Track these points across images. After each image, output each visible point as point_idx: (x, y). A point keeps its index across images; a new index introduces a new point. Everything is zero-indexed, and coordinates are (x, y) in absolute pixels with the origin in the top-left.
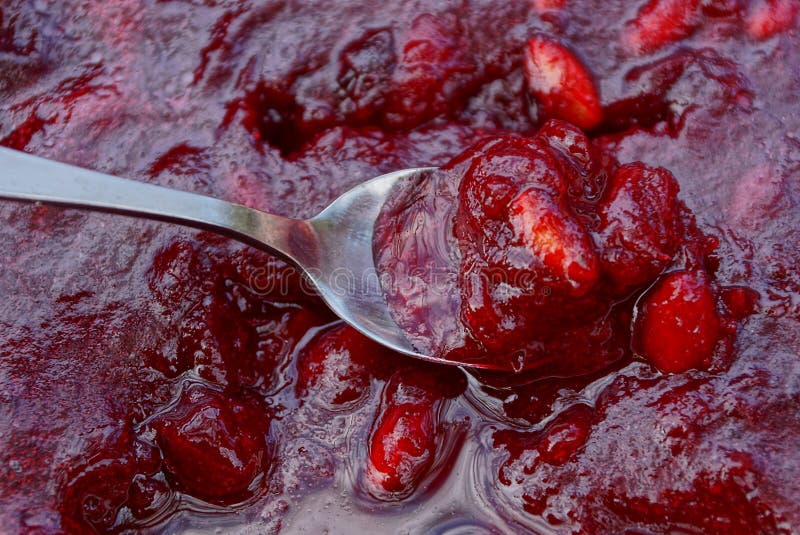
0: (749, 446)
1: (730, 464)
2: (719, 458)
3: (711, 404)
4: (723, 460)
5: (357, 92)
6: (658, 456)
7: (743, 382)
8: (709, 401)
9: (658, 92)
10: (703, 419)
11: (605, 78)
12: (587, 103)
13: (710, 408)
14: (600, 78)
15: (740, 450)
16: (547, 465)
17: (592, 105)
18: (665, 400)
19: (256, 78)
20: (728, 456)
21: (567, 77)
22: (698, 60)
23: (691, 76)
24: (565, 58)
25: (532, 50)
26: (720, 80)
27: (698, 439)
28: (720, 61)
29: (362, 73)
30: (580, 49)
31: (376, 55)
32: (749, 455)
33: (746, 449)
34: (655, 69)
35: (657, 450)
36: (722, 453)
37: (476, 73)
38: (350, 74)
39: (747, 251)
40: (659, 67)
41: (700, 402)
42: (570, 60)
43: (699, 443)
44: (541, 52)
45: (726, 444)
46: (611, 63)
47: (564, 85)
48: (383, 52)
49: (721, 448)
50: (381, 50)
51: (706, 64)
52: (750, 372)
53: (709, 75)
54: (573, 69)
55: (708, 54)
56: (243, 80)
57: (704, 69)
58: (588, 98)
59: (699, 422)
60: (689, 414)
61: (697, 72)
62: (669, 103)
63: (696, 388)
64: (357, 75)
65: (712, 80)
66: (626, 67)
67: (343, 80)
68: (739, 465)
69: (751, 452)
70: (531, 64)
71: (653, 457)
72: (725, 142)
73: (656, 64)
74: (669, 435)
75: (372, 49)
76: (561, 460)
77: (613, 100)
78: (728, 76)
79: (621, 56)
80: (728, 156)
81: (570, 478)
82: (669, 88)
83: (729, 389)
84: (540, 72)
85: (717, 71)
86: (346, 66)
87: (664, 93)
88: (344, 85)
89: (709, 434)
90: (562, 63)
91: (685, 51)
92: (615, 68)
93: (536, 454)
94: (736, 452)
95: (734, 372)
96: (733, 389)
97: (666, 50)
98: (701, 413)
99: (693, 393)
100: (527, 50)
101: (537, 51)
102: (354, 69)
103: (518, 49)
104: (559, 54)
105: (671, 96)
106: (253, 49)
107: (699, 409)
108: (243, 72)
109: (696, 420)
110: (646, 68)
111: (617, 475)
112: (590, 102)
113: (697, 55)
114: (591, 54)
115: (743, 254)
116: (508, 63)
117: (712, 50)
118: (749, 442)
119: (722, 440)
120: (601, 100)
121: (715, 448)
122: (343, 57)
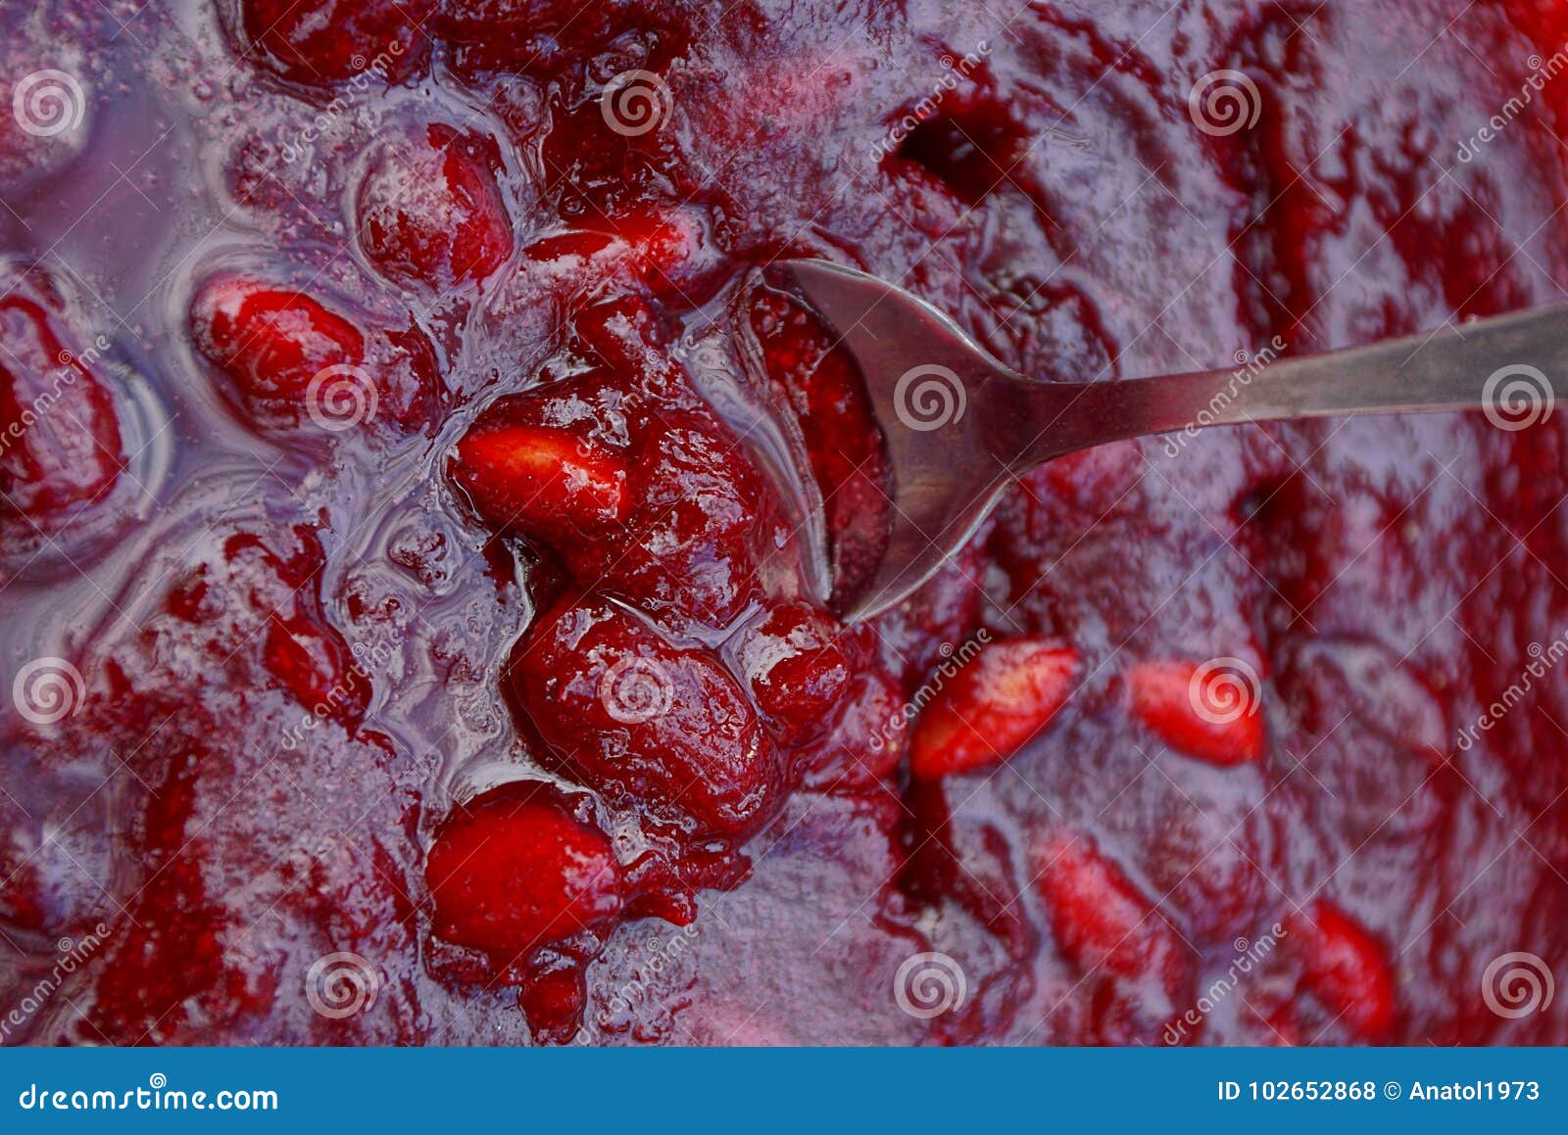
0: (285, 1011)
1: (253, 971)
2: (267, 953)
3: (369, 943)
4: (262, 959)
5: (1005, 311)
6: (273, 839)
7: (406, 1006)
8: (374, 940)
9: (959, 887)
10: (341, 926)
11: (994, 788)
12: (950, 750)
13: (360, 941)
14: (995, 779)
15: (278, 992)
16: (265, 633)
17: (946, 759)
18: (381, 856)
19: (1034, 122)
20: (270, 969)
21: (1002, 717)
22: (1015, 966)
23: (985, 950)
24: (1039, 714)
25: (1056, 653)
26: (975, 1005)
27: (304, 914)
28: (1010, 1008)
29: (1039, 322)
30: (1053, 745)
31: (1069, 353)
32: (268, 1010)
33: (279, 1005)
34: (1004, 883)
35: (287, 839)
36: (276, 958)
37: (1024, 540)
38: (1039, 302)
39: (648, 1031)
40: (1008, 892)
41: (374, 922)
42: (1032, 722)
43: (296, 916)
44: (1052, 670)
45: (290, 968)
46: (1020, 801)
47: (987, 709)
48: (1075, 367)
49: (285, 956)
50: (1079, 362)
51: (1007, 981)
52: (423, 1019)
53: (985, 985)
54: (1015, 727)
55: (1023, 985)
56: (1032, 97)
57: (997, 977)
58: (961, 753)
59: (336, 919)
60: (351, 901)
61: (992, 963)
62: (937, 904)
63: (398, 918)
64: (1035, 313)
65: (976, 990)
66: (1011, 831)
67: (1029, 286)
68: (251, 987)
69: (275, 1013)
70: (1030, 648)
71: (272, 830)
72: (858, 1011)
73: (1014, 887)
74: (314, 859)
75: (1083, 347)
76: (275, 659)
77: (950, 798)
78: (983, 1021)
79: (1031, 820)
80: (831, 1015)
81: (238, 677)
82: (966, 907)
83: (394, 979)
84: (1015, 665)
85: (992, 1001)
86: (1055, 296)
87: (957, 897)
88: (1019, 288)
89: (313, 935)
90: (1029, 707)
91: (1033, 943)
92: (1010, 809)
93: (287, 612)
94: (276, 985)
95: (426, 988)
96: (394, 987)
97: (1038, 906)
98: (352, 924)
99: (392, 910)
100: (1057, 643)
101: (1054, 662)
102: (1046, 310)
103: (1062, 628)
104: (1046, 701)
105: (950, 910)
106: (1090, 118)
107: (362, 921)
108: (1048, 98)
109: (338, 911)
110: (1007, 867)
111: (241, 765)
112: (952, 756)
113: (1022, 965)
114: (1041, 765)
115: (644, 1022)
116: (1037, 606)
117: (1030, 994)
118: (293, 1011)
119: (299, 961)
120: (954, 778)
121: (287, 946)
122: (1070, 290)
